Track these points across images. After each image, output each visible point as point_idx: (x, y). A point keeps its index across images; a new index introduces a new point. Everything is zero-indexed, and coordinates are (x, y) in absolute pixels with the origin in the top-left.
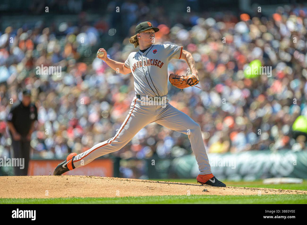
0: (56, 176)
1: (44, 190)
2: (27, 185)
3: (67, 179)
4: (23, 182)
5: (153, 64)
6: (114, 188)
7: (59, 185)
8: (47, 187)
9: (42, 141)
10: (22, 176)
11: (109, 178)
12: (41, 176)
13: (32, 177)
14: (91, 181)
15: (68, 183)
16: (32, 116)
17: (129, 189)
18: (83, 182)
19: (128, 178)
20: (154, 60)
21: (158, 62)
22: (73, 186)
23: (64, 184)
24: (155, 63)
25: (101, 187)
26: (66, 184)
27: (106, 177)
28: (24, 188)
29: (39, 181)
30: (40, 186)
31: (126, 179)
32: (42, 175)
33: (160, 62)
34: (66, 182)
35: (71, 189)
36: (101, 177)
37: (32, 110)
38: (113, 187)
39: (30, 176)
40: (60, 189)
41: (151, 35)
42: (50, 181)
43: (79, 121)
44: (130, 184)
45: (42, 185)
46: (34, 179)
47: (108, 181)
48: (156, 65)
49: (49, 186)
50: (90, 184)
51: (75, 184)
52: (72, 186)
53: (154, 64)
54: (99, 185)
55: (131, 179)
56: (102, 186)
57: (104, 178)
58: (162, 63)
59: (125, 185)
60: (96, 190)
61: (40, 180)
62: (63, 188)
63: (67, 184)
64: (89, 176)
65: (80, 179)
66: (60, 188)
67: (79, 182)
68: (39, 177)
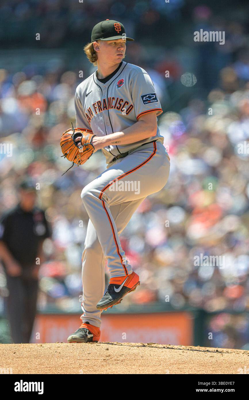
0: (87, 344)
1: (64, 369)
2: (33, 360)
3: (107, 349)
4: (26, 354)
5: (114, 107)
6: (193, 365)
7: (93, 361)
8: (71, 364)
9: (60, 279)
10: (25, 344)
11: (183, 347)
12: (60, 344)
13: (44, 345)
14: (152, 353)
15: (109, 356)
16: (40, 229)
17: (221, 367)
18: (135, 355)
19: (218, 348)
20: (118, 99)
21: (122, 104)
22: (118, 362)
23: (103, 358)
24: (118, 105)
25: (169, 363)
26: (104, 359)
27: (178, 346)
28: (28, 365)
29: (56, 353)
30: (58, 363)
31: (216, 349)
32: (62, 343)
33: (128, 103)
34: (105, 354)
35: (114, 367)
36: (170, 345)
37: (38, 218)
38: (192, 363)
39: (39, 344)
40: (95, 367)
41: (119, 49)
42: (75, 353)
43: (129, 242)
44: (222, 358)
45: (61, 360)
46: (47, 349)
47: (181, 353)
48: (119, 109)
49: (74, 362)
50: (149, 358)
51: (121, 358)
52: (116, 362)
53: (116, 107)
54: (165, 359)
55: (225, 350)
56: (172, 361)
57: (176, 347)
58: (131, 105)
59: (214, 360)
60: (161, 369)
61: (58, 351)
62: (100, 366)
63: (108, 358)
64: (148, 344)
65: (131, 349)
66: (95, 365)
67: (128, 354)
68: (56, 347)
